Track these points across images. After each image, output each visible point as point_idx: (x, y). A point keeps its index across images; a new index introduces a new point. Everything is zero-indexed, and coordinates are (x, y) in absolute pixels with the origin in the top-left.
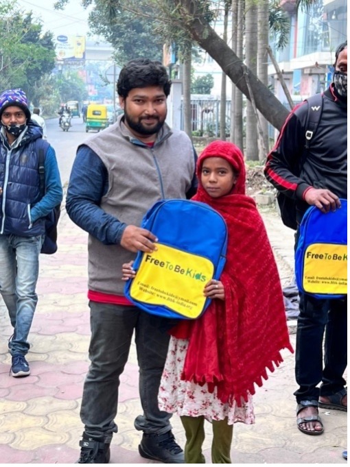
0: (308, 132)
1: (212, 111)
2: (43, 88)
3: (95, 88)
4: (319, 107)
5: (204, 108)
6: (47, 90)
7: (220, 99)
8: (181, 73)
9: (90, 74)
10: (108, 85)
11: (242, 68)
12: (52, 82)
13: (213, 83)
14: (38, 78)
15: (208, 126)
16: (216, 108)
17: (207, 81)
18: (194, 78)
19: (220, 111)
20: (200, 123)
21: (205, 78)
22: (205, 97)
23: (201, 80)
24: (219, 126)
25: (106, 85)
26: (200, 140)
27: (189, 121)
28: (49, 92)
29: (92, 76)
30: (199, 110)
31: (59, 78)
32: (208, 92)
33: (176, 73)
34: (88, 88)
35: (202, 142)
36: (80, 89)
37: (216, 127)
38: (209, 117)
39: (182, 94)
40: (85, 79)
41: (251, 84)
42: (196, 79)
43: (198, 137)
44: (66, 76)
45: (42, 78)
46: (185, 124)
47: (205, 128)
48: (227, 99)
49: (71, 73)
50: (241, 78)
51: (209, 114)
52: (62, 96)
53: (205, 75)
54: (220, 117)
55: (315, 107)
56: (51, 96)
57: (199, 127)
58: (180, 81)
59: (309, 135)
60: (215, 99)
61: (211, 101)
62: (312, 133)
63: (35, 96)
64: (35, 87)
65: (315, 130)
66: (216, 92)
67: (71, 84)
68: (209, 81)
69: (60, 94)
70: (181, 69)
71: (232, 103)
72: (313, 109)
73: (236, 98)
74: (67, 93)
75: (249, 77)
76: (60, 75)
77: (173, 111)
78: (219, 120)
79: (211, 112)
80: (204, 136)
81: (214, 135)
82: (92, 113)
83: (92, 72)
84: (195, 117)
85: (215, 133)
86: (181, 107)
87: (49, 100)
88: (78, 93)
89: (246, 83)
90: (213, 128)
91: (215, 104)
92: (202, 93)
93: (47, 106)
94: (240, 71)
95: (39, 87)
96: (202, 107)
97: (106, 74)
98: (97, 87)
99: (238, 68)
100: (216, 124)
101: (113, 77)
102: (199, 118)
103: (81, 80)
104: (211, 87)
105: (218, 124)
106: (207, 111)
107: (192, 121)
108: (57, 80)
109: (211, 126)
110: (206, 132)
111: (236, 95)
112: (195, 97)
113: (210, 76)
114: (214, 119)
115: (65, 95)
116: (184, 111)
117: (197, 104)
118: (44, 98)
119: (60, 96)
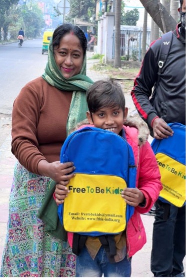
0: (160, 61)
1: (136, 39)
2: (11, 16)
3: (51, 17)
4: (169, 42)
5: (130, 37)
6: (15, 17)
7: (142, 30)
8: (114, 7)
9: (47, 6)
10: (60, 16)
11: (158, 5)
12: (18, 11)
13: (138, 17)
14: (8, 8)
15: (133, 51)
16: (140, 37)
17: (134, 14)
18: (124, 12)
19: (142, 40)
20: (127, 49)
21: (132, 12)
22: (131, 28)
23: (129, 13)
24: (141, 52)
25: (58, 15)
26: (127, 64)
27: (118, 47)
28: (16, 20)
29: (48, 7)
30: (127, 38)
31: (24, 8)
32: (134, 24)
33: (110, 7)
34: (45, 17)
35: (128, 65)
36: (39, 18)
37: (139, 53)
38: (134, 44)
39: (114, 25)
40: (43, 10)
41: (164, 18)
42: (126, 12)
43: (125, 61)
44: (29, 7)
45: (11, 8)
46: (116, 50)
47: (131, 53)
48: (148, 30)
49: (33, 5)
50: (157, 14)
51: (134, 42)
52: (26, 23)
53: (132, 9)
54: (142, 45)
55: (166, 42)
56: (17, 23)
57: (126, 53)
58: (113, 14)
59: (161, 64)
60: (139, 30)
61: (136, 31)
62: (162, 62)
63: (5, 23)
64: (5, 15)
65: (165, 61)
66: (140, 23)
67: (33, 13)
68: (135, 14)
69: (24, 21)
70: (114, 4)
71: (151, 33)
72: (165, 43)
73: (154, 30)
74: (29, 21)
75: (163, 13)
76: (25, 6)
77: (107, 39)
78: (141, 47)
79: (135, 41)
80: (130, 60)
81: (137, 59)
82: (47, 38)
83: (48, 4)
84: (123, 44)
85: (138, 58)
86: (113, 35)
87: (15, 26)
88: (37, 21)
89: (160, 18)
90: (136, 54)
91: (139, 34)
92: (129, 24)
93: (14, 31)
94: (156, 7)
95: (8, 15)
96: (129, 36)
97: (58, 7)
98: (52, 16)
99: (155, 5)
100: (139, 50)
101: (63, 8)
102: (126, 45)
103: (40, 10)
104: (137, 20)
105: (141, 50)
106: (133, 39)
107: (121, 48)
108: (22, 10)
109: (135, 52)
110: (131, 57)
111: (154, 27)
112: (124, 28)
113: (136, 10)
114: (137, 46)
115: (28, 22)
116: (115, 39)
117: (125, 33)
118: (11, 25)
119: (24, 23)
